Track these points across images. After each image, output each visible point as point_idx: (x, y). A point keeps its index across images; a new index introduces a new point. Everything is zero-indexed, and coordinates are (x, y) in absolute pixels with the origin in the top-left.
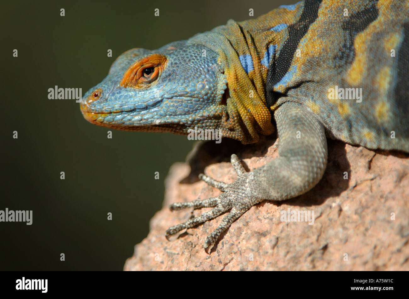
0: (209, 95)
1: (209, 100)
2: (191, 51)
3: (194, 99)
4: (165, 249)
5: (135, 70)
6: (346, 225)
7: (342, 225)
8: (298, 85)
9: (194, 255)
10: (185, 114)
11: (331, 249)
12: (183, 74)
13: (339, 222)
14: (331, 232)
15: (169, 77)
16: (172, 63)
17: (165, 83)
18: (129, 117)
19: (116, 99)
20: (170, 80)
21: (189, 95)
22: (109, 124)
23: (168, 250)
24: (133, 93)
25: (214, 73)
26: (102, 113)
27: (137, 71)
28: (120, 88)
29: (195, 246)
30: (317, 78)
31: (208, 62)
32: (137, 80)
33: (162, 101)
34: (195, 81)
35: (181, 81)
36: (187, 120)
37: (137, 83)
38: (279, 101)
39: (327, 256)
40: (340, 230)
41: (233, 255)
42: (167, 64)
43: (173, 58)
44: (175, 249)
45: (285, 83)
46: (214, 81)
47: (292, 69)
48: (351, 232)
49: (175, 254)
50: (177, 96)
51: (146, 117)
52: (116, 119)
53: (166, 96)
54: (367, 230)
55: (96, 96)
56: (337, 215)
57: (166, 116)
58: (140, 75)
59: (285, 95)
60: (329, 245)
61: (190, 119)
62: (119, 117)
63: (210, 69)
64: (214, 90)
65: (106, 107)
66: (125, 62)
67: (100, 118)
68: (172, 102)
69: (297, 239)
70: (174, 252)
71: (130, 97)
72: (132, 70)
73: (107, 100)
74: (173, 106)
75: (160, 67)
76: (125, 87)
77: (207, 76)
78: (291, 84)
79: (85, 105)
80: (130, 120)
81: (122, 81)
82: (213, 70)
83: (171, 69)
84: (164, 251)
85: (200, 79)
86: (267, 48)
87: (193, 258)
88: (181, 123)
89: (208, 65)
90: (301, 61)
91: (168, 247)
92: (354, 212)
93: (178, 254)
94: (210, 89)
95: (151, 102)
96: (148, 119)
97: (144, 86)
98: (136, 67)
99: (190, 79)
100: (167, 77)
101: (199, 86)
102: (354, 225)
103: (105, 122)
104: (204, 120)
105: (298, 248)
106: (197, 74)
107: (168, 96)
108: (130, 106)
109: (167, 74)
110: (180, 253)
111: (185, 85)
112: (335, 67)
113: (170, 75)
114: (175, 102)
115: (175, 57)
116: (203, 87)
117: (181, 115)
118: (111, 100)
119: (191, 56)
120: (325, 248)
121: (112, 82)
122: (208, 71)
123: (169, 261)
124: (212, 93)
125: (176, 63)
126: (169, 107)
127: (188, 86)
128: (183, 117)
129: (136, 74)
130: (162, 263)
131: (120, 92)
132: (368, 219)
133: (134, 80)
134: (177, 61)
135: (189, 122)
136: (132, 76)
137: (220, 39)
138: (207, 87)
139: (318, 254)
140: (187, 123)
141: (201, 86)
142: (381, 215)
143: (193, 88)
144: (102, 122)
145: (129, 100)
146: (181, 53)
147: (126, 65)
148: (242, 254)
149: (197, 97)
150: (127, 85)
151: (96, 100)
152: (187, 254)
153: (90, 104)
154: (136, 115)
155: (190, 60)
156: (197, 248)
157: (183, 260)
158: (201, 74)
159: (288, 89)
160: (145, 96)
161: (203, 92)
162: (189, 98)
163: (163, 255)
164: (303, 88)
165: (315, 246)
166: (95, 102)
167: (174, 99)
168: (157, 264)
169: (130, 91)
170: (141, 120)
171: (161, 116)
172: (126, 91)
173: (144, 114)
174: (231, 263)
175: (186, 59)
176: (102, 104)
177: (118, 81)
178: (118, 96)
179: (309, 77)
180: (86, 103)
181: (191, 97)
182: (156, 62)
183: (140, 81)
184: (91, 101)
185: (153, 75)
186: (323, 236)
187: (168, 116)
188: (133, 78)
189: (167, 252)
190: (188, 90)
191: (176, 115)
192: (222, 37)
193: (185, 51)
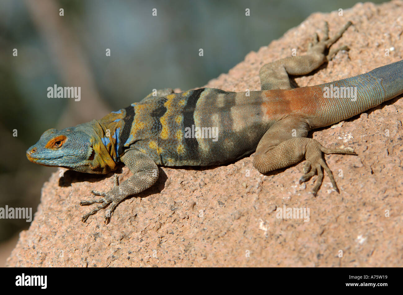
0: (83, 156)
1: (84, 158)
2: (77, 135)
3: (77, 157)
4: (58, 217)
5: (52, 142)
6: (144, 206)
7: (143, 206)
8: (134, 143)
9: (72, 220)
10: (72, 163)
11: (138, 216)
12: (73, 146)
13: (141, 205)
14: (137, 209)
15: (67, 146)
16: (69, 140)
17: (65, 149)
18: (48, 162)
19: (43, 153)
20: (67, 148)
21: (75, 155)
22: (39, 163)
23: (59, 218)
24: (51, 151)
25: (87, 146)
26: (36, 159)
27: (53, 143)
28: (45, 149)
29: (73, 216)
30: (143, 138)
31: (85, 141)
32: (53, 146)
33: (63, 156)
34: (78, 150)
35: (72, 149)
36: (73, 166)
37: (52, 147)
38: (125, 151)
39: (137, 219)
40: (142, 208)
41: (92, 219)
42: (66, 140)
43: (69, 137)
44: (62, 217)
45: (129, 142)
46: (87, 150)
47: (130, 136)
48: (147, 208)
49: (62, 220)
50: (70, 156)
51: (55, 162)
52: (42, 162)
53: (65, 155)
54: (154, 208)
55: (34, 150)
56: (140, 201)
57: (64, 163)
58: (54, 144)
59: (128, 147)
60: (137, 214)
61: (75, 166)
62: (43, 161)
63: (85, 144)
64: (86, 154)
65: (38, 156)
66: (48, 135)
67: (35, 160)
68: (67, 158)
69: (123, 212)
70: (62, 218)
71: (49, 153)
72: (51, 142)
73: (39, 153)
74: (68, 159)
75: (63, 141)
76: (47, 148)
77: (84, 148)
78: (131, 143)
79: (29, 154)
80: (48, 163)
81: (46, 146)
82: (87, 145)
83: (68, 143)
84: (57, 219)
85: (81, 149)
86: (116, 130)
87: (72, 221)
88: (70, 167)
89: (85, 143)
90: (134, 132)
91: (59, 217)
92: (147, 200)
93: (64, 219)
94: (85, 154)
95: (58, 156)
96: (56, 163)
97: (56, 149)
98: (53, 141)
99: (76, 148)
100: (66, 146)
101: (80, 152)
102: (148, 206)
103: (37, 162)
104: (81, 166)
105: (123, 216)
106: (80, 146)
107: (66, 155)
108: (49, 157)
109: (66, 145)
110: (66, 219)
111: (73, 151)
112: (153, 133)
113: (67, 145)
114: (69, 158)
115: (70, 137)
116: (82, 153)
117: (70, 163)
118: (40, 153)
119: (78, 137)
120: (136, 215)
121: (42, 145)
122: (85, 145)
123: (60, 222)
124: (85, 156)
125: (71, 140)
126: (65, 159)
127: (75, 151)
128: (71, 164)
129: (52, 144)
130: (56, 223)
131: (45, 150)
132: (155, 203)
133: (52, 146)
134: (71, 139)
135: (74, 167)
136: (51, 144)
137: (92, 130)
138: (83, 153)
139: (133, 218)
140: (73, 167)
141: (81, 152)
142: (161, 201)
143: (77, 153)
144: (35, 162)
145: (48, 154)
146: (73, 135)
147: (48, 137)
148: (97, 219)
149: (79, 157)
150: (48, 147)
151: (34, 152)
152: (69, 219)
153: (31, 154)
154: (51, 161)
155: (77, 139)
156: (73, 217)
157: (67, 222)
158: (81, 146)
159: (130, 145)
160: (56, 153)
161: (81, 155)
162: (75, 157)
163: (57, 220)
164: (136, 144)
165: (131, 215)
166: (33, 154)
167: (68, 157)
168: (54, 224)
169: (49, 150)
170: (53, 163)
171: (62, 163)
172: (48, 150)
173: (54, 161)
174: (91, 223)
175: (75, 138)
176: (36, 155)
177: (44, 145)
178: (44, 152)
179: (139, 138)
180: (29, 153)
181: (76, 156)
182: (62, 139)
183: (54, 147)
184: (32, 153)
185: (60, 145)
186: (134, 210)
187: (65, 163)
188: (51, 145)
189: (59, 219)
190: (75, 153)
191: (68, 163)
192: (93, 129)
193: (75, 135)
